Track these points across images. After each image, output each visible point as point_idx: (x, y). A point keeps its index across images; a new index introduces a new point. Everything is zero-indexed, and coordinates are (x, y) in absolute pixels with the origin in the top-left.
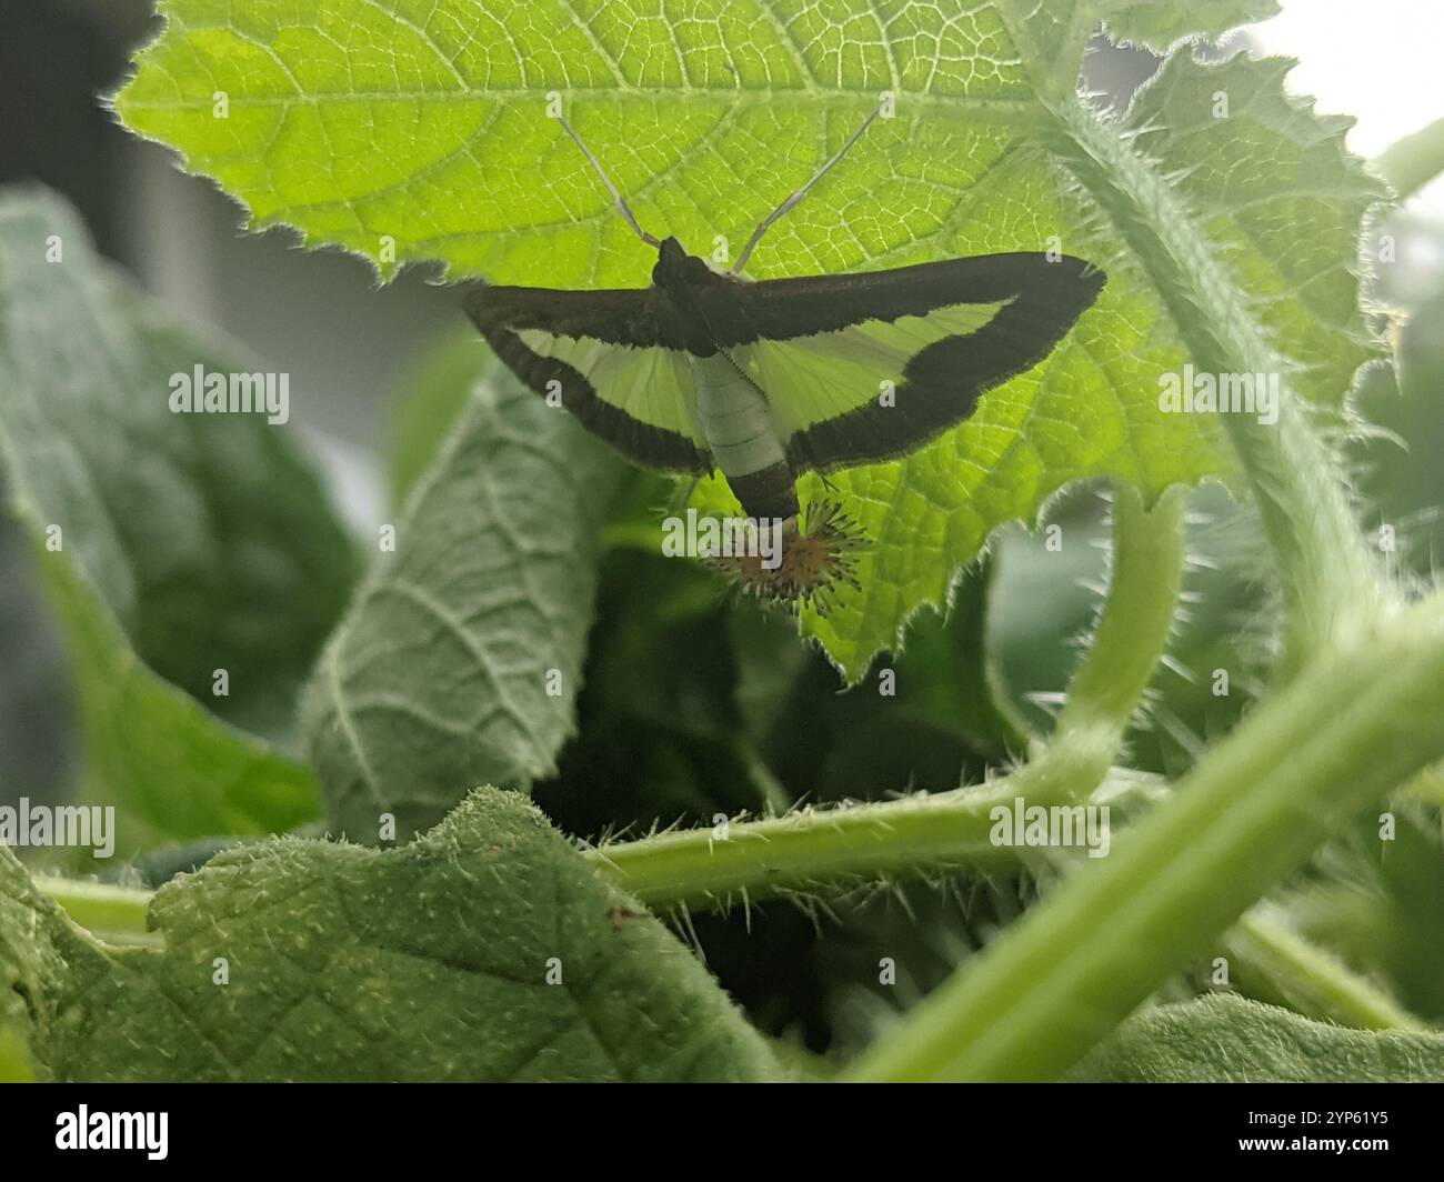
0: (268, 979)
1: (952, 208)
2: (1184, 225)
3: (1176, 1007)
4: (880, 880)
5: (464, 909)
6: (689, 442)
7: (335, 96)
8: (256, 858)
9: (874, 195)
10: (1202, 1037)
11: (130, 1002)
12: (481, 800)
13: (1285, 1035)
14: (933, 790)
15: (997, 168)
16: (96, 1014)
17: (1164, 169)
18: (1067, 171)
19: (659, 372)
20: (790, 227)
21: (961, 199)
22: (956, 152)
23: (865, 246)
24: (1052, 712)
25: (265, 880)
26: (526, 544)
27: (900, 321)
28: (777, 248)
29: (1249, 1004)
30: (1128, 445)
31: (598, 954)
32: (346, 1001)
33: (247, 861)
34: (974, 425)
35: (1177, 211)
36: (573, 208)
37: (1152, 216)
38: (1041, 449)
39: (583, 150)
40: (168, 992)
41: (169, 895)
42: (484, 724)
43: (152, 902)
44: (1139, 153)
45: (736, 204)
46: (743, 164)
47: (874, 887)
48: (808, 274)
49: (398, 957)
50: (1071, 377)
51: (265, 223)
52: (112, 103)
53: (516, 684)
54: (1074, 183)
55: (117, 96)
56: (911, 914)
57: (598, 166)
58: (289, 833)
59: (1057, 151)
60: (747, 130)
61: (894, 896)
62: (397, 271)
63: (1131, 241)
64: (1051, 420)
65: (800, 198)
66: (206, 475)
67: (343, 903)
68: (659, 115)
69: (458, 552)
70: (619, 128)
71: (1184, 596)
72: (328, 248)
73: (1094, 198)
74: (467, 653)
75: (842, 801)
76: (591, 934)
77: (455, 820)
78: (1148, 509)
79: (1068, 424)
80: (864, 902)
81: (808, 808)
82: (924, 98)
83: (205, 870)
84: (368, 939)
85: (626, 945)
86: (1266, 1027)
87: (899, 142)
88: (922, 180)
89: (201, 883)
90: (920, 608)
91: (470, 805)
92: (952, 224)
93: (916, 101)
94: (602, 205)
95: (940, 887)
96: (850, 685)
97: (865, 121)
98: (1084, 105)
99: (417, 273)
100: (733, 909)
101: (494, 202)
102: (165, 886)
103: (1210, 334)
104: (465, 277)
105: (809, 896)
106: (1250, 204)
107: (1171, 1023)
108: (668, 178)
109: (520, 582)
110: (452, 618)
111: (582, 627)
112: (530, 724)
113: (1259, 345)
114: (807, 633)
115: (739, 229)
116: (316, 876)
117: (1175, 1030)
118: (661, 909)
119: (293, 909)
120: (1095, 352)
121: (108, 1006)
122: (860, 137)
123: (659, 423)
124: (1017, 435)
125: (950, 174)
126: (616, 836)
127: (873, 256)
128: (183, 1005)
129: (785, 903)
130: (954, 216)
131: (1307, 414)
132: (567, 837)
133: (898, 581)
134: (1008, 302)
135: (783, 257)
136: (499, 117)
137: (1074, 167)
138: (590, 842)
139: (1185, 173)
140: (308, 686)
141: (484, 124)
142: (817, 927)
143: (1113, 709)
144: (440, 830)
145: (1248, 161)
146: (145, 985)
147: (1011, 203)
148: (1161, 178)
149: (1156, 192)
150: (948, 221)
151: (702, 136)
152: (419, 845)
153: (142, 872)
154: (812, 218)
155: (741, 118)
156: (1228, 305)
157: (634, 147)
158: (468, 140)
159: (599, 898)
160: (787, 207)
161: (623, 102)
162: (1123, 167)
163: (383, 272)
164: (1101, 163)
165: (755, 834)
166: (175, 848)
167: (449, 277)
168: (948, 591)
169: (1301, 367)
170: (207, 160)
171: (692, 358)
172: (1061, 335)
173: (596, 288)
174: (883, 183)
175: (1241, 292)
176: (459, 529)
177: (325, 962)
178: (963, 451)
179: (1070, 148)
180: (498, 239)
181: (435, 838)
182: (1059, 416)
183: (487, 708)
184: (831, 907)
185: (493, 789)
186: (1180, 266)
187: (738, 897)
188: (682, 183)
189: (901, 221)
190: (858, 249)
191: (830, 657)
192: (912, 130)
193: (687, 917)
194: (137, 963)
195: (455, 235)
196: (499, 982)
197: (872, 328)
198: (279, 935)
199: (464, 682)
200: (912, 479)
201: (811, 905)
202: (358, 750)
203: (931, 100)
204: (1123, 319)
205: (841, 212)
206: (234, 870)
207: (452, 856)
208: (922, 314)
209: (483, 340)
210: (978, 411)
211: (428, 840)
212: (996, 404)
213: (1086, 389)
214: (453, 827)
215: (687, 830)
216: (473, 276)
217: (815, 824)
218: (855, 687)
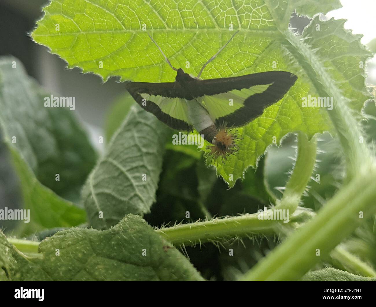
0: (71, 266)
1: (256, 60)
2: (318, 63)
3: (317, 271)
4: (237, 237)
5: (124, 246)
6: (186, 123)
7: (90, 32)
8: (68, 233)
9: (235, 56)
10: (325, 279)
11: (33, 272)
12: (129, 217)
13: (347, 279)
14: (250, 213)
15: (268, 49)
16: (24, 275)
17: (312, 48)
18: (286, 49)
19: (177, 105)
20: (212, 66)
21: (258, 57)
22: (256, 45)
23: (232, 70)
24: (282, 192)
25: (70, 239)
26: (144, 150)
27: (242, 90)
28: (209, 71)
29: (337, 270)
30: (304, 123)
31: (161, 258)
32: (92, 271)
33: (65, 234)
34: (262, 118)
35: (315, 59)
36: (154, 61)
37: (309, 60)
38: (280, 124)
39: (156, 45)
40: (44, 269)
41: (44, 243)
42: (131, 198)
43: (40, 245)
44: (305, 44)
45: (198, 59)
46: (200, 49)
47: (235, 239)
48: (217, 78)
49: (107, 259)
50: (288, 105)
51: (72, 67)
52: (31, 35)
53: (140, 188)
54: (288, 52)
55: (32, 33)
56: (245, 246)
57: (161, 50)
58: (77, 226)
59: (283, 43)
60: (200, 39)
61: (240, 242)
62: (108, 79)
63: (304, 67)
64: (283, 116)
65: (215, 57)
66: (56, 133)
67: (91, 245)
68: (177, 36)
69: (126, 151)
70: (166, 40)
71: (317, 161)
72: (89, 73)
73: (294, 56)
74: (128, 179)
75: (226, 216)
76: (159, 253)
77: (122, 223)
78: (309, 140)
79: (288, 117)
80: (232, 243)
81: (217, 218)
82: (247, 30)
83: (54, 236)
84: (98, 255)
85: (168, 256)
86: (342, 277)
87: (241, 42)
88: (248, 52)
89: (53, 240)
90: (249, 167)
91: (126, 219)
92: (256, 64)
93: (245, 31)
94: (162, 60)
95: (252, 239)
96: (230, 188)
97: (232, 37)
98: (290, 31)
99: (113, 80)
100: (197, 245)
101: (133, 60)
102: (43, 241)
103: (325, 92)
104: (126, 80)
105: (217, 242)
106: (336, 58)
107: (316, 276)
108: (179, 53)
109: (142, 160)
110: (124, 169)
111: (158, 173)
112: (143, 199)
113: (338, 94)
114: (218, 174)
115: (199, 66)
116: (84, 238)
117: (317, 277)
118: (177, 246)
119: (78, 247)
120: (294, 98)
121: (28, 273)
122: (231, 41)
123: (178, 118)
124: (274, 121)
125: (255, 51)
126: (165, 226)
127: (235, 73)
128: (48, 273)
129: (211, 243)
130: (256, 62)
131: (352, 113)
132: (152, 227)
133: (243, 160)
134: (271, 84)
135: (211, 73)
136: (134, 37)
137: (287, 48)
138: (158, 228)
139: (318, 49)
140: (84, 186)
141: (130, 39)
142: (220, 250)
143: (298, 191)
144: (118, 225)
145: (335, 46)
146: (37, 267)
147: (271, 58)
148: (311, 51)
149: (310, 54)
150: (255, 63)
151: (188, 41)
152: (112, 229)
153: (38, 237)
154: (218, 63)
155: (199, 36)
156: (330, 84)
157: (170, 45)
158: (126, 43)
159: (161, 243)
160: (212, 60)
161: (167, 33)
162: (301, 48)
163: (104, 80)
164: (295, 47)
165: (203, 225)
166: (47, 230)
167: (122, 81)
168: (256, 162)
169: (350, 100)
170: (57, 50)
171: (186, 101)
172: (285, 93)
173: (161, 82)
174: (237, 53)
175: (333, 81)
176: (126, 145)
177: (86, 261)
178: (259, 125)
179: (287, 43)
180: (134, 70)
181: (116, 227)
182: (285, 115)
183: (132, 194)
184: (223, 245)
185: (132, 214)
186: (317, 74)
187: (198, 242)
188: (183, 54)
189: (242, 64)
190: (231, 71)
191: (225, 180)
192: (245, 39)
193: (184, 247)
194: (35, 261)
195: (123, 69)
196: (134, 266)
197: (235, 92)
198: (74, 254)
199: (126, 187)
200: (246, 132)
201: (218, 244)
202: (97, 204)
203: (249, 31)
204: (302, 89)
205: (226, 61)
206: (62, 236)
207: (121, 232)
208: (248, 88)
209: (131, 97)
210: (264, 114)
211: (114, 228)
212: (268, 112)
213: (292, 108)
214: (121, 224)
215: (184, 224)
216: (128, 80)
217: (219, 222)
218: (232, 188)
